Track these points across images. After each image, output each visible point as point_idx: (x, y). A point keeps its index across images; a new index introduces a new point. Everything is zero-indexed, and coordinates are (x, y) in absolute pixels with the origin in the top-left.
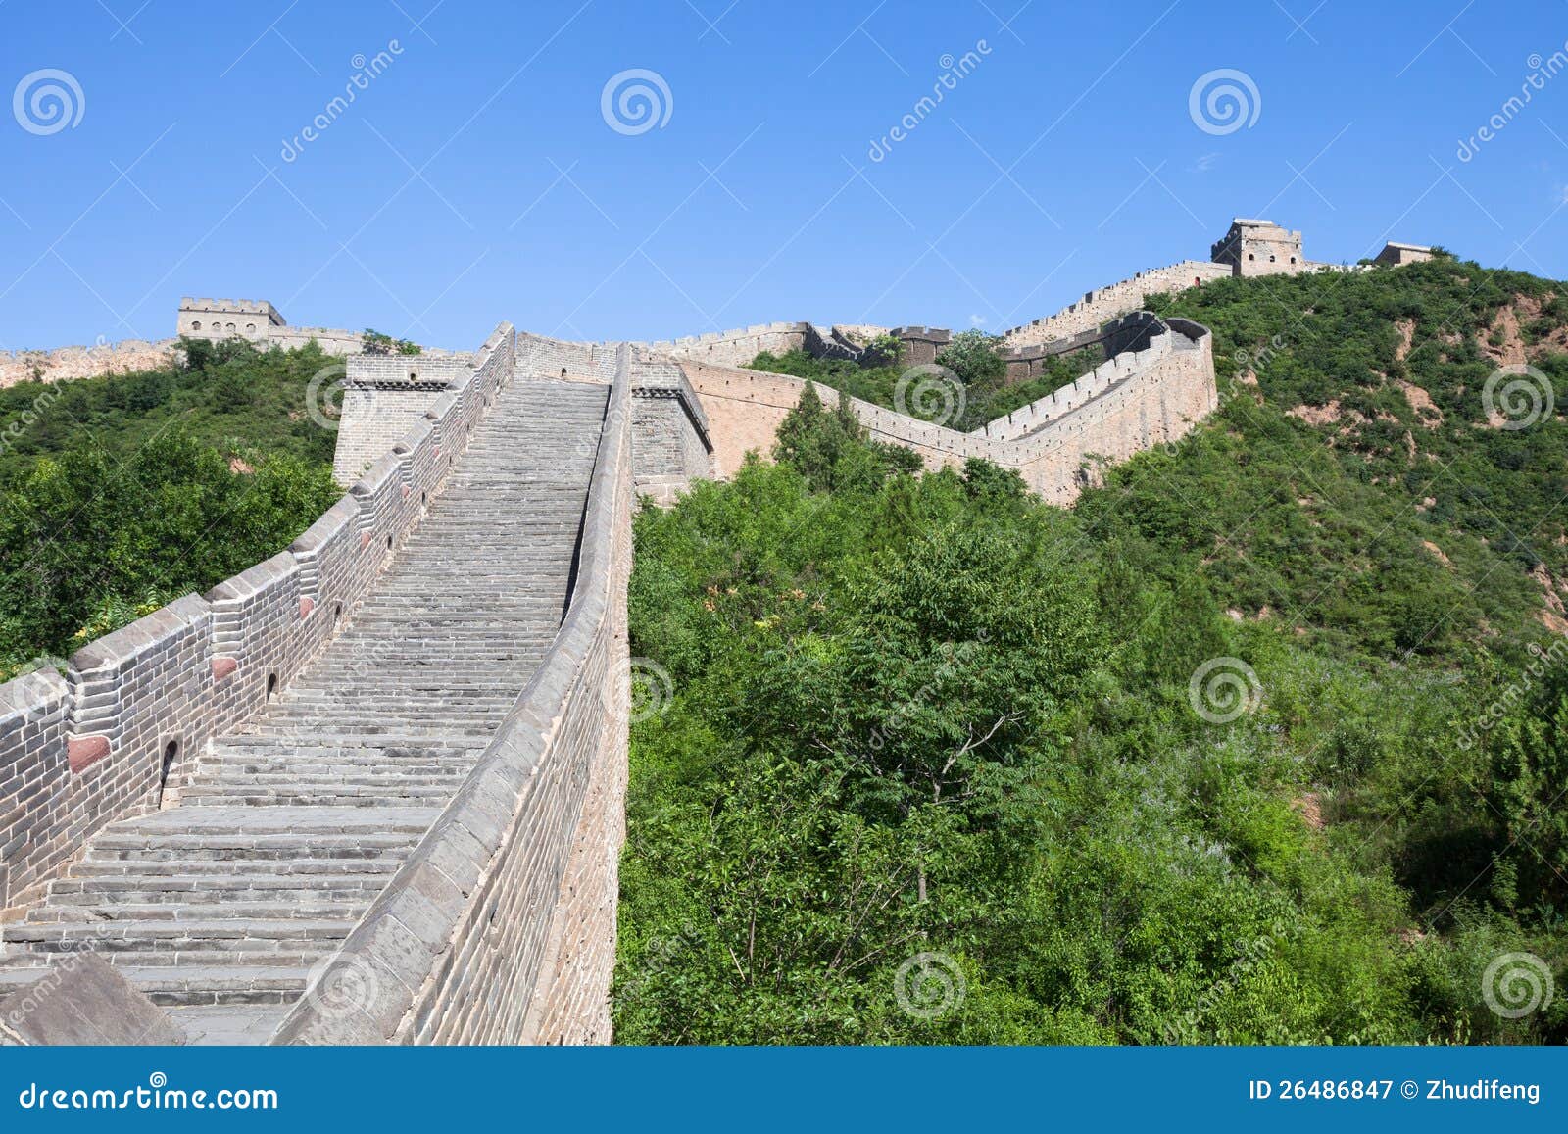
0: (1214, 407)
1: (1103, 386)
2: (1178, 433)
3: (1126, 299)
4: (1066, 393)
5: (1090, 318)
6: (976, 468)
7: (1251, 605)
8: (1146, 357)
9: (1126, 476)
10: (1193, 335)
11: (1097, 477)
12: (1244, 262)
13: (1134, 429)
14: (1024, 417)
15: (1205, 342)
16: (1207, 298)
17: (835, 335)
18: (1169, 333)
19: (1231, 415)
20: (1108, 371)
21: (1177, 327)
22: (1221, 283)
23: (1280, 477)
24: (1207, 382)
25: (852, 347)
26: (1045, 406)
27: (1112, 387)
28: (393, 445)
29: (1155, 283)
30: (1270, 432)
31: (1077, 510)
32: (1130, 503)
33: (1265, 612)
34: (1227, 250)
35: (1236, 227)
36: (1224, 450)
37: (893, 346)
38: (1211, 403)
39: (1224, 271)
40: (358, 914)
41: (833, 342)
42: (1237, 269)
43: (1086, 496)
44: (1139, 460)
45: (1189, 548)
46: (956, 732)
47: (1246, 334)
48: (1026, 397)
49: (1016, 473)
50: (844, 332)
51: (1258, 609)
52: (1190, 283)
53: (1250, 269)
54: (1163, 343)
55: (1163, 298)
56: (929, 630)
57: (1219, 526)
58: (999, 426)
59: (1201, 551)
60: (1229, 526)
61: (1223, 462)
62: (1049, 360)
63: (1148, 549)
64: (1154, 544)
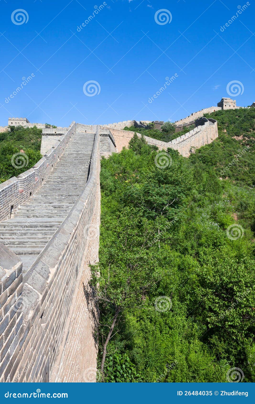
0: (218, 136)
1: (195, 132)
2: (210, 142)
3: (199, 115)
4: (187, 134)
5: (192, 119)
6: (169, 150)
7: (224, 177)
8: (204, 127)
9: (199, 151)
10: (213, 122)
11: (193, 151)
12: (224, 106)
13: (201, 141)
14: (179, 139)
15: (216, 123)
16: (216, 114)
17: (141, 123)
18: (209, 121)
19: (221, 138)
20: (196, 129)
21: (210, 120)
22: (219, 111)
23: (230, 151)
24: (216, 131)
25: (144, 125)
26: (183, 137)
27: (197, 133)
28: (52, 147)
29: (206, 111)
30: (228, 142)
31: (189, 158)
32: (200, 157)
33: (227, 178)
34: (221, 104)
35: (223, 99)
36: (219, 145)
37: (152, 125)
38: (217, 136)
39: (220, 109)
40: (50, 238)
41: (140, 124)
42: (222, 108)
43: (191, 155)
44: (202, 148)
45: (212, 165)
46: (165, 202)
47: (224, 121)
48: (180, 135)
49: (177, 151)
50: (142, 122)
51: (225, 177)
52: (213, 111)
53: (225, 108)
54: (207, 124)
55: (207, 114)
56: (160, 182)
57: (218, 161)
58: (174, 141)
59: (214, 166)
60: (220, 161)
61: (219, 148)
62: (184, 127)
63: (204, 165)
64: (205, 165)
